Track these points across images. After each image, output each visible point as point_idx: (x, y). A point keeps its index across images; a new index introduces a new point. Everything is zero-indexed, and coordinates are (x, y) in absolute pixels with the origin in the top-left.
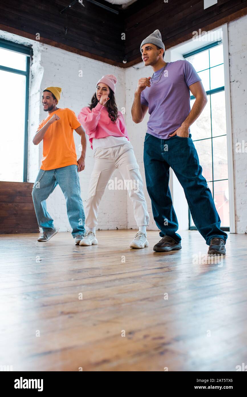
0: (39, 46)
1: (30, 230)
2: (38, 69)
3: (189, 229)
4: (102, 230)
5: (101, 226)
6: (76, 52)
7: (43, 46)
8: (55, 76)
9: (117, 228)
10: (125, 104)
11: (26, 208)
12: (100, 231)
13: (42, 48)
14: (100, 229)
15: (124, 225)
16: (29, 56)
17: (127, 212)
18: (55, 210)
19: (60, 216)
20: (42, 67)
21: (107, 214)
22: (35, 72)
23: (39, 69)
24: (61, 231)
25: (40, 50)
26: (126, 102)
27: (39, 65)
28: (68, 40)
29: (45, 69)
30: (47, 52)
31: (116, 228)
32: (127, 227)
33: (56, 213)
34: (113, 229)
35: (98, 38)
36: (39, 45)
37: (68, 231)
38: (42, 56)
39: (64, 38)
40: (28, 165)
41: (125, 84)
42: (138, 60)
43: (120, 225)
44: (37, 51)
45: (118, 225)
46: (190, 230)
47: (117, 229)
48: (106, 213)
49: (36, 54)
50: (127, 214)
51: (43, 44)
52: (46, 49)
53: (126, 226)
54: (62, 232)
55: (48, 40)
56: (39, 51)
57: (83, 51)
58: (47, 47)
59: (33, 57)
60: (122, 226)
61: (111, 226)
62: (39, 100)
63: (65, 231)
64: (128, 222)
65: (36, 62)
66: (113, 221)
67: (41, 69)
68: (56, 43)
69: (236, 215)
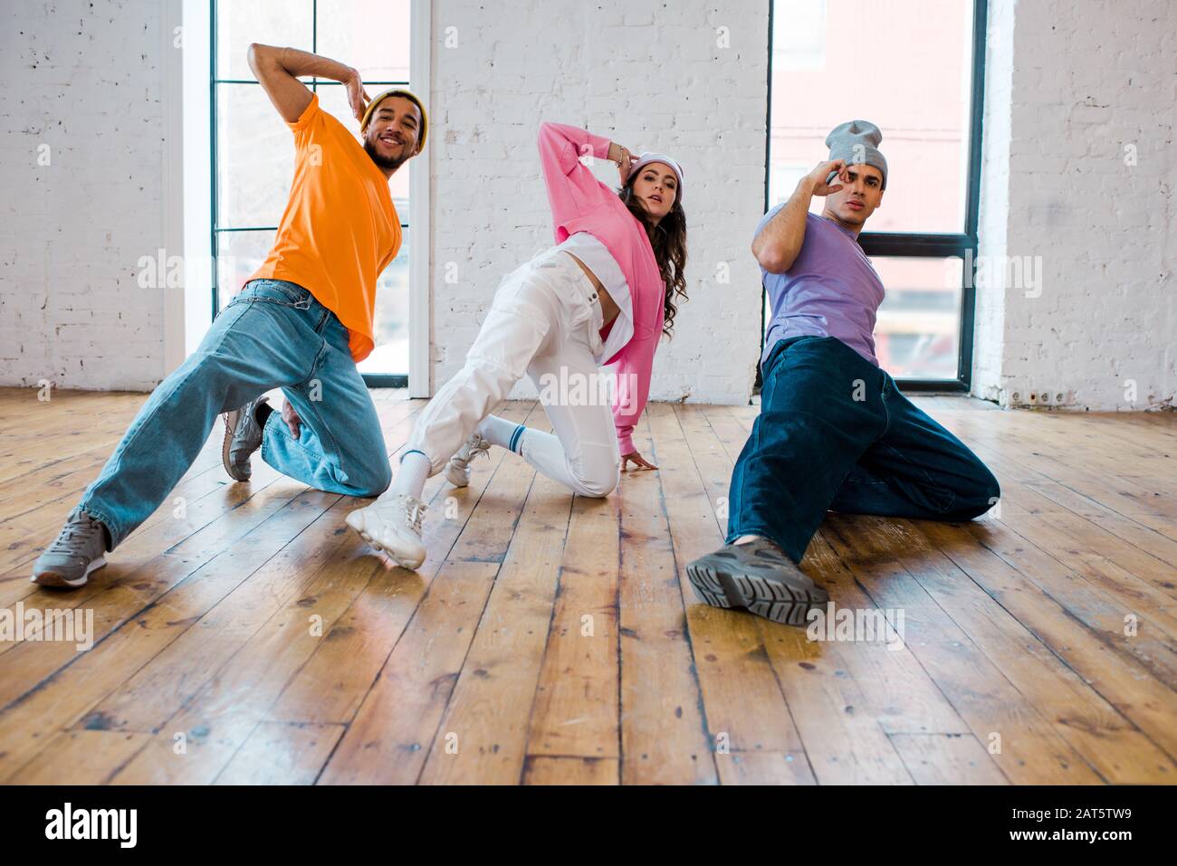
69: (431, 343)
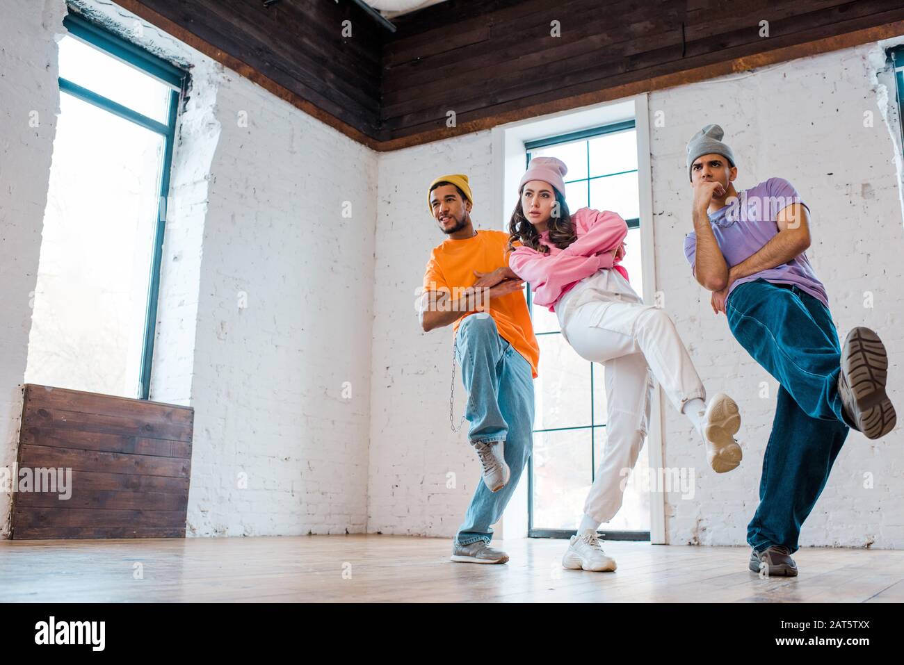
0: (211, 71)
1: (166, 530)
2: (204, 125)
3: (529, 536)
4: (316, 534)
5: (315, 524)
6: (290, 99)
7: (223, 72)
8: (241, 147)
9: (346, 530)
10: (375, 234)
11: (159, 471)
12: (312, 537)
13: (219, 78)
14: (313, 533)
15: (360, 525)
16: (178, 90)
17: (367, 491)
18: (221, 479)
19: (230, 494)
20: (217, 122)
21: (329, 495)
22: (192, 131)
23: (206, 126)
24: (230, 535)
25: (212, 82)
26: (377, 230)
27: (211, 117)
28: (276, 69)
29: (223, 128)
30: (229, 88)
31: (345, 532)
32: (366, 528)
33: (223, 488)
34: (339, 532)
35: (332, 76)
36: (214, 68)
37: (246, 534)
38: (219, 97)
39: (269, 63)
40: (153, 358)
41: (377, 187)
42: (417, 139)
43: (354, 525)
44: (205, 83)
45: (348, 523)
46: (530, 539)
47: (347, 533)
48: (326, 493)
49: (201, 88)
50: (367, 497)
51: (223, 69)
52: (229, 80)
53: (365, 525)
54: (232, 537)
55: (236, 60)
56: (210, 82)
57: (302, 99)
58: (229, 77)
59: (190, 94)
60: (356, 527)
61: (335, 524)
62: (205, 201)
63: (239, 535)
64: (370, 517)
65: (198, 107)
66: (339, 514)
67: (211, 126)
68: (252, 70)
69: (665, 503)
